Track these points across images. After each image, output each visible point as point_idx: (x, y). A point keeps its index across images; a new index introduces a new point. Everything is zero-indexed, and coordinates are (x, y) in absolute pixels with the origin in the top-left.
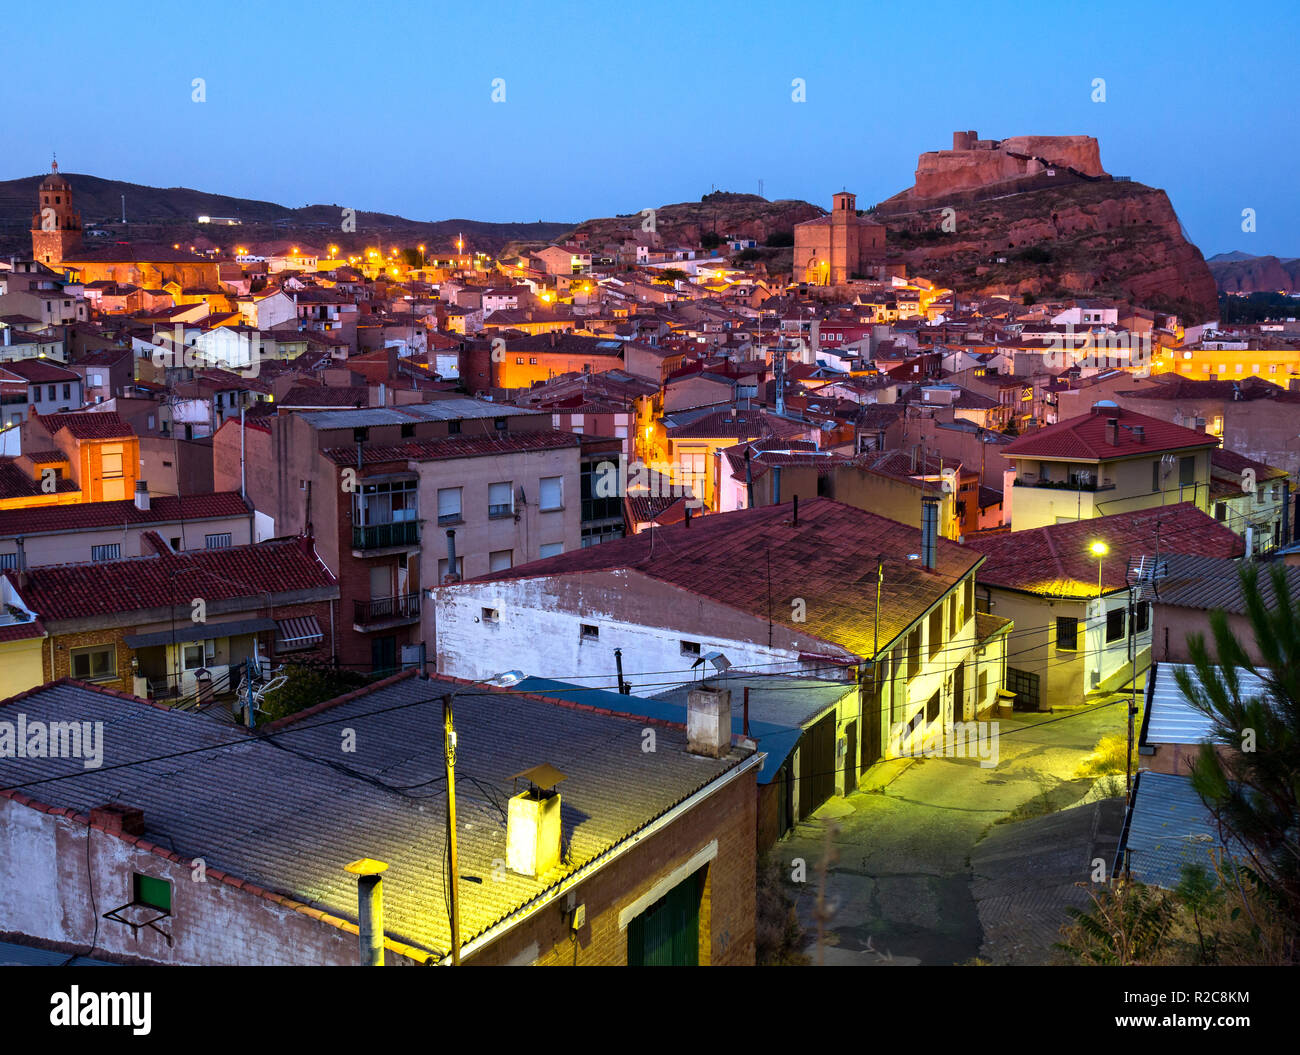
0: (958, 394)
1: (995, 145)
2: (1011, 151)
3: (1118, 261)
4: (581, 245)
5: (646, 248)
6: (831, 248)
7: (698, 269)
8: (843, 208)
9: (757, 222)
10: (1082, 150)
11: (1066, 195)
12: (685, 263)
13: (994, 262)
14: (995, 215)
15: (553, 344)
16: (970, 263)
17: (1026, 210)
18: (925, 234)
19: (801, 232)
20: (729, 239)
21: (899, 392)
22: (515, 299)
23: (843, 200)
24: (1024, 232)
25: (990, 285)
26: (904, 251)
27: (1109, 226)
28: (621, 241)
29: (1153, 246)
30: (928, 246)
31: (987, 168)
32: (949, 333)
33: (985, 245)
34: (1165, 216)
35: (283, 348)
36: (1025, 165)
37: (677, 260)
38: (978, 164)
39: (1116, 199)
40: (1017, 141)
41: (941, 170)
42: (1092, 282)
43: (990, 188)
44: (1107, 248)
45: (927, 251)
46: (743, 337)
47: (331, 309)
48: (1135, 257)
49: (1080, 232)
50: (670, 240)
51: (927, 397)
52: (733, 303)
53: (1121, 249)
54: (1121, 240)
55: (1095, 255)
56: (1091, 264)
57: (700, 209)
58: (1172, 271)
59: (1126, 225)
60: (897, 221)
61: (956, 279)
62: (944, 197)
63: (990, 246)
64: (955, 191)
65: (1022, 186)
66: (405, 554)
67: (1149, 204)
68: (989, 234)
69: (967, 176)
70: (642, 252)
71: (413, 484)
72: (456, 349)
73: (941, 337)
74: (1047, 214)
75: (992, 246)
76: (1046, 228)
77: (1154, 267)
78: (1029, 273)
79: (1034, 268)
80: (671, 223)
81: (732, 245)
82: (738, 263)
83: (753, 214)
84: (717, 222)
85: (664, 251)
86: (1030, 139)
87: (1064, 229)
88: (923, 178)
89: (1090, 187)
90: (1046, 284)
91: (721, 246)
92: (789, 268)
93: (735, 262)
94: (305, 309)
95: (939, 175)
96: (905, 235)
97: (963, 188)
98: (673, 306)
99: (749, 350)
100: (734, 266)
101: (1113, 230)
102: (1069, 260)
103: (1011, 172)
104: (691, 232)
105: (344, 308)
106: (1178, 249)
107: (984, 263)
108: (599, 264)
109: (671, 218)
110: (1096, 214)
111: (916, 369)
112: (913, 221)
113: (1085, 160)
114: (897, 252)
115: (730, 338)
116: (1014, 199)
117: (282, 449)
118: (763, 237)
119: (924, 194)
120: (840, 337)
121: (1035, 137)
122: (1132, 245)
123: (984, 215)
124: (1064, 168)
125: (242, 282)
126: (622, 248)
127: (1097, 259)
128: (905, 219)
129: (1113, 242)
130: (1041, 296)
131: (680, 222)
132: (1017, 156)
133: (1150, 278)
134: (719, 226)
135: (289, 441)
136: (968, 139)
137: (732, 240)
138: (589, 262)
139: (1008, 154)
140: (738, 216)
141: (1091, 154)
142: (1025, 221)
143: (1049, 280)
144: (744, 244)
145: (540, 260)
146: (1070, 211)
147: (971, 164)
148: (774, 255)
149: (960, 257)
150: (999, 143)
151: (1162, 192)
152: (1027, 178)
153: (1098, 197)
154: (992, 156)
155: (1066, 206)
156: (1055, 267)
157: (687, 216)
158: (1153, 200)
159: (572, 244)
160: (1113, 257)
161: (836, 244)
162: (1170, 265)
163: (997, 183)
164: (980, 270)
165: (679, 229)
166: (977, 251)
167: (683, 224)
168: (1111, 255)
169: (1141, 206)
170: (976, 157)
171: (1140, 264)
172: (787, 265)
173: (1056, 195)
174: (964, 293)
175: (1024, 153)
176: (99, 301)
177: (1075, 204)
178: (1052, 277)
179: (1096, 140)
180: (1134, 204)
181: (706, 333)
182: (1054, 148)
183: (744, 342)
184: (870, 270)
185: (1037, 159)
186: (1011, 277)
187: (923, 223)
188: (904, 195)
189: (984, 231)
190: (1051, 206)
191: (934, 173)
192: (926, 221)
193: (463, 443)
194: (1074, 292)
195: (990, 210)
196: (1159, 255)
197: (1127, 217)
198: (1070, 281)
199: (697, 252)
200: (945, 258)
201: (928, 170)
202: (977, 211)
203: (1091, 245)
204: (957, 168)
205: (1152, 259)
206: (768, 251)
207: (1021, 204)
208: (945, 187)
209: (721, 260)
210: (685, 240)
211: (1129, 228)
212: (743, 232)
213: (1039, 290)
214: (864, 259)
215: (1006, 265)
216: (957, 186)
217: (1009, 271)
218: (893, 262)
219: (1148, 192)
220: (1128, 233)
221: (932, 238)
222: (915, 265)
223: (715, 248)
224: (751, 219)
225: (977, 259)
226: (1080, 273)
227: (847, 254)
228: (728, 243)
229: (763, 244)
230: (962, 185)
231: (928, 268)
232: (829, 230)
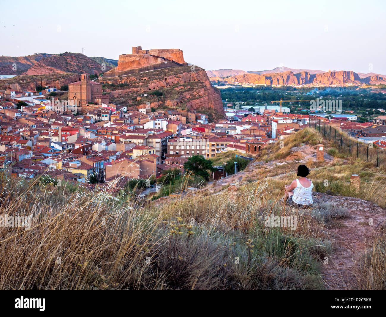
0: (80, 165)
1: (147, 52)
2: (152, 54)
3: (187, 95)
5: (14, 92)
6: (81, 93)
7: (33, 100)
8: (85, 79)
9: (58, 81)
10: (177, 54)
11: (170, 70)
12: (29, 97)
13: (143, 95)
14: (145, 78)
16: (135, 96)
17: (156, 76)
18: (120, 85)
19: (70, 86)
21: (63, 163)
23: (85, 76)
24: (155, 85)
25: (141, 104)
26: (112, 91)
27: (185, 82)
28: (5, 89)
29: (200, 89)
30: (120, 89)
31: (143, 61)
32: (107, 131)
33: (141, 89)
34: (204, 78)
36: (157, 59)
37: (26, 97)
38: (140, 59)
39: (188, 72)
40: (154, 50)
41: (127, 61)
42: (176, 103)
43: (144, 68)
44: (184, 90)
45: (120, 91)
48: (193, 93)
49: (174, 84)
50: (24, 88)
51: (70, 165)
52: (41, 115)
53: (188, 90)
54: (189, 87)
55: (178, 93)
56: (177, 97)
58: (206, 98)
59: (192, 81)
60: (110, 80)
61: (129, 102)
62: (128, 71)
63: (142, 89)
64: (132, 69)
65: (155, 67)
67: (199, 74)
68: (142, 85)
69: (136, 63)
70: (13, 94)
73: (105, 132)
74: (163, 78)
75: (143, 90)
76: (163, 83)
77: (200, 97)
78: (154, 100)
79: (156, 98)
81: (47, 90)
82: (48, 98)
84: (42, 81)
85: (22, 93)
86: (159, 50)
87: (169, 83)
88: (120, 64)
89: (179, 68)
90: (161, 104)
91: (43, 91)
93: (47, 97)
95: (126, 63)
96: (112, 85)
97: (134, 68)
98: (17, 119)
99: (38, 137)
101: (186, 84)
102: (169, 95)
103: (152, 62)
104: (32, 85)
106: (209, 91)
107: (140, 96)
109: (25, 80)
110: (181, 78)
111: (82, 150)
112: (116, 80)
113: (178, 58)
115: (31, 133)
116: (152, 72)
118: (59, 87)
119: (121, 70)
120: (68, 133)
121: (161, 49)
122: (192, 89)
123: (141, 78)
124: (171, 61)
126: (6, 92)
127: (179, 95)
128: (113, 79)
129: (186, 88)
130: (158, 108)
131: (29, 81)
132: (154, 56)
133: (198, 101)
134: (43, 83)
136: (138, 49)
137: (47, 88)
139: (151, 55)
140: (50, 79)
141: (180, 56)
142: (155, 81)
143: (161, 102)
144: (52, 90)
146: (171, 77)
147: (138, 59)
148: (62, 94)
149: (132, 93)
150: (148, 51)
151: (204, 70)
152: (158, 65)
153: (182, 72)
154: (145, 56)
155: (170, 75)
156: (164, 98)
157: (31, 79)
158: (201, 73)
160: (185, 94)
161: (82, 91)
162: (205, 96)
163: (146, 66)
164: (138, 98)
165: (28, 84)
166: (138, 91)
167: (29, 82)
168: (185, 93)
169: (196, 75)
170: (139, 57)
171: (195, 96)
172: (67, 98)
173: (167, 71)
175: (156, 55)
177: (173, 74)
178: (162, 101)
179: (182, 51)
180: (194, 74)
182: (167, 53)
184: (96, 100)
185: (161, 57)
187: (120, 81)
188: (114, 70)
189: (141, 84)
190: (165, 75)
191: (124, 62)
192: (120, 80)
194: (170, 107)
195: (143, 76)
196: (202, 93)
197: (191, 79)
198: (169, 103)
199: (34, 93)
200: (126, 94)
201: (122, 61)
202: (139, 77)
203: (178, 89)
204: (132, 60)
205: (199, 94)
206: (60, 93)
207: (154, 74)
208: (128, 67)
209: (42, 96)
210: (30, 88)
211: (192, 83)
212: (52, 85)
213: (158, 106)
214: (93, 96)
215: (147, 97)
216: (133, 67)
217: (147, 99)
218: (104, 97)
219: (199, 70)
220: (191, 84)
221: (122, 86)
222: (115, 97)
223: (41, 91)
224: (55, 80)
225: (138, 94)
226: (172, 100)
227: (87, 95)
228: (46, 89)
229: (59, 90)
230: (135, 67)
231: (120, 97)
232: (80, 87)
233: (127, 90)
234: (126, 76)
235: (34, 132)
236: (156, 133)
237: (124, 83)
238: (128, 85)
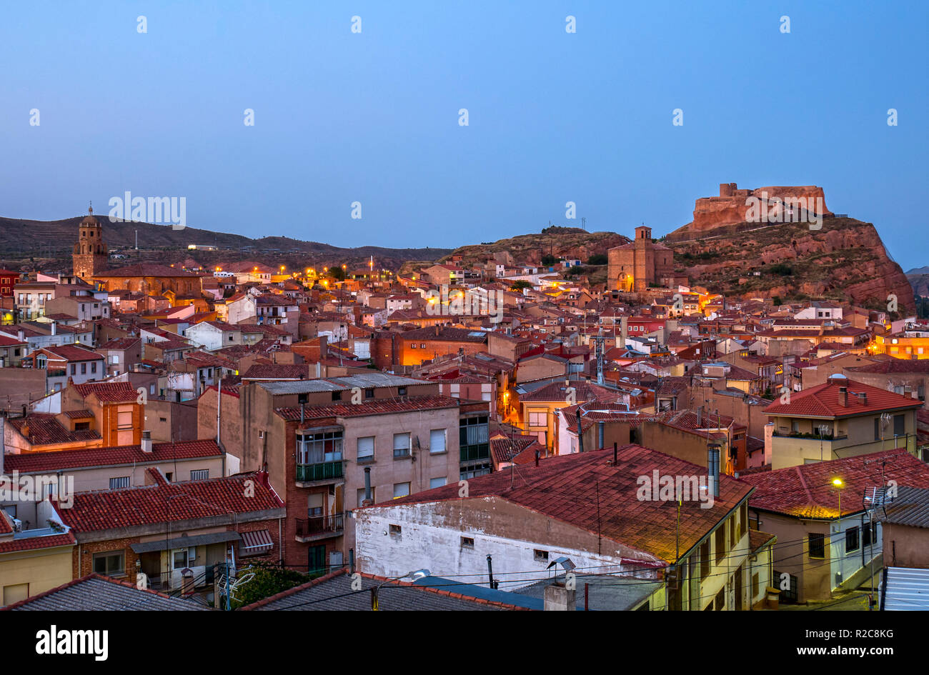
0: (729, 369)
1: (750, 193)
3: (842, 275)
4: (457, 264)
5: (503, 266)
6: (635, 265)
7: (540, 281)
8: (642, 237)
9: (582, 247)
10: (813, 195)
11: (802, 227)
12: (531, 276)
13: (752, 274)
14: (751, 242)
15: (437, 334)
16: (734, 276)
17: (773, 238)
18: (701, 255)
19: (612, 254)
20: (562, 260)
21: (686, 368)
22: (410, 302)
23: (642, 232)
24: (773, 254)
25: (749, 292)
26: (687, 268)
27: (834, 249)
28: (485, 261)
29: (866, 263)
30: (704, 264)
31: (745, 209)
32: (720, 326)
33: (745, 263)
34: (873, 242)
35: (246, 337)
37: (524, 275)
38: (738, 206)
39: (838, 230)
40: (767, 189)
41: (712, 210)
42: (822, 289)
43: (747, 223)
44: (833, 265)
45: (703, 267)
46: (572, 329)
47: (281, 309)
48: (853, 271)
49: (812, 253)
50: (519, 260)
51: (706, 372)
52: (565, 304)
53: (843, 265)
54: (843, 259)
55: (825, 270)
56: (822, 276)
57: (541, 238)
58: (880, 280)
59: (846, 248)
60: (682, 246)
61: (724, 287)
62: (714, 229)
63: (748, 263)
64: (723, 225)
66: (333, 485)
67: (862, 233)
68: (748, 255)
69: (730, 214)
70: (500, 269)
71: (339, 434)
72: (368, 337)
73: (715, 328)
74: (788, 241)
75: (749, 265)
76: (789, 250)
77: (868, 278)
78: (777, 283)
79: (781, 279)
80: (520, 248)
81: (564, 264)
82: (568, 276)
83: (578, 242)
84: (553, 248)
85: (516, 268)
86: (774, 189)
87: (801, 251)
88: (699, 216)
90: (790, 291)
91: (556, 264)
92: (605, 280)
93: (565, 276)
94: (262, 309)
95: (711, 214)
96: (687, 256)
97: (727, 223)
98: (522, 307)
99: (577, 338)
100: (565, 278)
101: (836, 252)
102: (806, 273)
104: (534, 255)
105: (289, 309)
106: (885, 265)
107: (744, 275)
108: (470, 277)
109: (521, 245)
110: (824, 241)
111: (698, 351)
112: (693, 246)
114: (681, 268)
115: (563, 329)
116: (764, 231)
117: (247, 408)
118: (586, 257)
119: (700, 227)
120: (642, 329)
121: (778, 187)
122: (851, 263)
123: (743, 242)
125: (218, 290)
126: (486, 266)
127: (826, 273)
128: (687, 245)
129: (837, 260)
130: (786, 299)
131: (526, 247)
133: (864, 286)
134: (555, 250)
135: (252, 404)
136: (730, 189)
137: (564, 260)
138: (462, 276)
140: (567, 244)
142: (773, 246)
143: (792, 288)
144: (572, 263)
145: (428, 274)
146: (805, 238)
147: (734, 206)
148: (594, 270)
149: (727, 272)
150: (752, 191)
151: (871, 225)
153: (825, 229)
155: (802, 235)
156: (796, 278)
157: (531, 243)
158: (865, 231)
159: (450, 263)
160: (837, 271)
161: (638, 262)
162: (878, 277)
164: (742, 281)
165: (526, 252)
166: (739, 267)
167: (528, 249)
168: (836, 270)
169: (855, 235)
170: (736, 201)
171: (857, 276)
172: (603, 278)
173: (795, 227)
174: (730, 297)
176: (118, 304)
177: (809, 234)
178: (794, 286)
179: (822, 189)
180: (850, 234)
181: (545, 326)
182: (793, 195)
183: (573, 333)
184: (663, 281)
186: (765, 285)
187: (700, 248)
188: (686, 228)
189: (744, 253)
190: (791, 236)
191: (706, 212)
192: (701, 246)
193: (375, 404)
194: (811, 296)
195: (747, 238)
196: (871, 270)
197: (846, 243)
198: (807, 288)
199: (539, 268)
200: (716, 272)
201: (703, 211)
202: (738, 239)
203: (821, 263)
204: (722, 209)
205: (865, 272)
206: (589, 268)
207: (769, 234)
208: (715, 222)
209: (556, 274)
210: (530, 260)
211: (848, 250)
212: (572, 254)
213: (785, 295)
214: (658, 273)
215: (760, 277)
216: (724, 222)
217: (762, 281)
218: (679, 276)
219: (861, 225)
220: (848, 254)
221: (707, 258)
222: (695, 277)
223: (552, 266)
224: (577, 245)
225: (739, 273)
226: (814, 282)
227: (646, 270)
228: (561, 262)
229: (585, 263)
230: (727, 221)
231: (704, 279)
232: (632, 253)
233: (718, 266)
234: (712, 239)
235: (568, 327)
236: (839, 325)
237: (710, 252)
238: (717, 256)
